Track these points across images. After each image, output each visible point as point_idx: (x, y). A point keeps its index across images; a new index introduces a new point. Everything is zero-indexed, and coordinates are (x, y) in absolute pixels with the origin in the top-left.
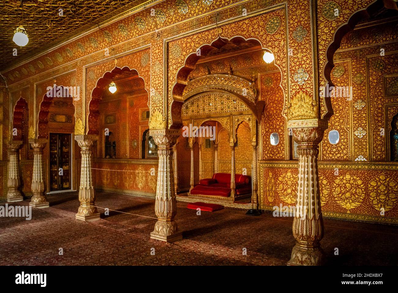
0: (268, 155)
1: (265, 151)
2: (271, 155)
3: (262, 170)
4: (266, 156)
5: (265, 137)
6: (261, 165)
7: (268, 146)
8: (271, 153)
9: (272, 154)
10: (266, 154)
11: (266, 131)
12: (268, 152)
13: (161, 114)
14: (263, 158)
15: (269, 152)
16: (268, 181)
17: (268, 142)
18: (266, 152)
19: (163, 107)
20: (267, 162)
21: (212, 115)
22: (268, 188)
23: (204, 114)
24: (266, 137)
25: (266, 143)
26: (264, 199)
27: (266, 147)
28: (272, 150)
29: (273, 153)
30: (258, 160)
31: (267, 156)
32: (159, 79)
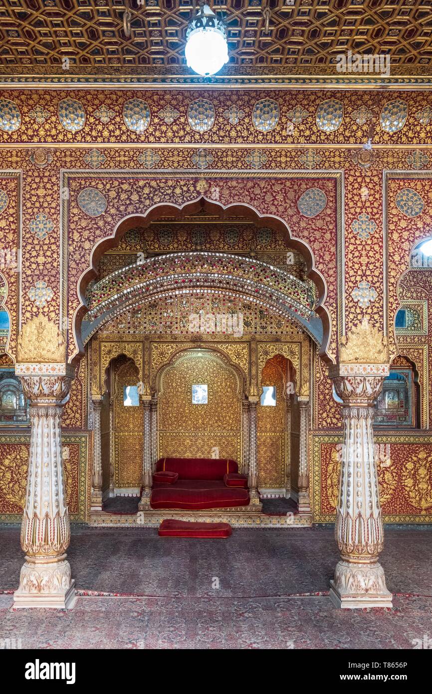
0: (329, 420)
1: (321, 412)
2: (334, 421)
3: (316, 449)
4: (324, 423)
5: (322, 387)
6: (317, 439)
7: (328, 403)
8: (334, 417)
9: (337, 419)
10: (323, 419)
11: (324, 376)
12: (328, 416)
13: (379, 331)
14: (318, 425)
15: (331, 415)
16: (330, 468)
17: (328, 397)
18: (325, 415)
19: (382, 316)
20: (327, 432)
21: (205, 337)
22: (329, 482)
23: (184, 333)
24: (325, 386)
25: (325, 397)
26: (322, 502)
27: (325, 406)
28: (336, 410)
29: (337, 416)
30: (310, 429)
31: (326, 422)
32: (371, 254)
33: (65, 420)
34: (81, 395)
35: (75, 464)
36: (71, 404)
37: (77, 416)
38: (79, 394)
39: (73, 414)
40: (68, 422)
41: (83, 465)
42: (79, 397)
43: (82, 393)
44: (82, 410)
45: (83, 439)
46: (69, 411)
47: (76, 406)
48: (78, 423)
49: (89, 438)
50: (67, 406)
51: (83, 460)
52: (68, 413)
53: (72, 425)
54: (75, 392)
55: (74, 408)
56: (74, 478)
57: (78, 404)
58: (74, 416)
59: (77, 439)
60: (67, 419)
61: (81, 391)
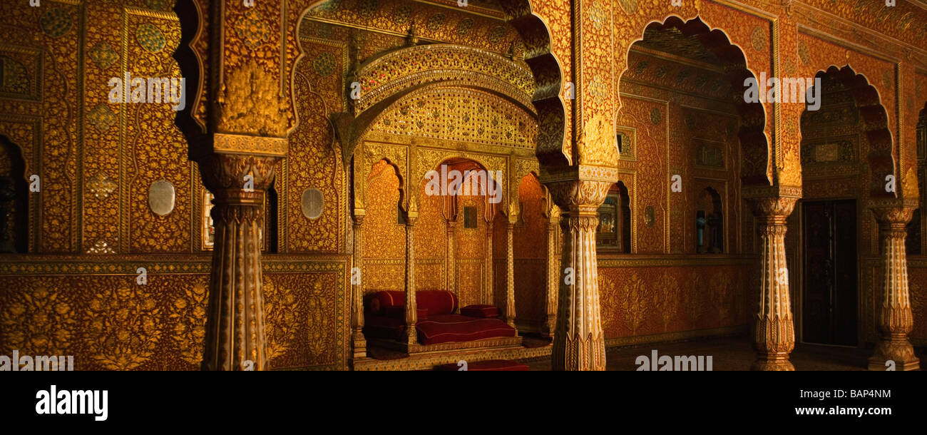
33: (318, 241)
34: (337, 209)
35: (331, 299)
36: (325, 221)
37: (332, 235)
38: (334, 208)
39: (327, 233)
40: (321, 243)
41: (340, 299)
42: (334, 211)
43: (337, 206)
44: (338, 227)
45: (341, 266)
46: (322, 229)
47: (331, 223)
48: (333, 246)
49: (348, 265)
50: (319, 222)
51: (341, 293)
52: (320, 232)
53: (326, 248)
54: (329, 205)
55: (328, 226)
56: (329, 317)
57: (332, 220)
58: (328, 237)
59: (334, 266)
60: (320, 240)
61: (337, 203)
